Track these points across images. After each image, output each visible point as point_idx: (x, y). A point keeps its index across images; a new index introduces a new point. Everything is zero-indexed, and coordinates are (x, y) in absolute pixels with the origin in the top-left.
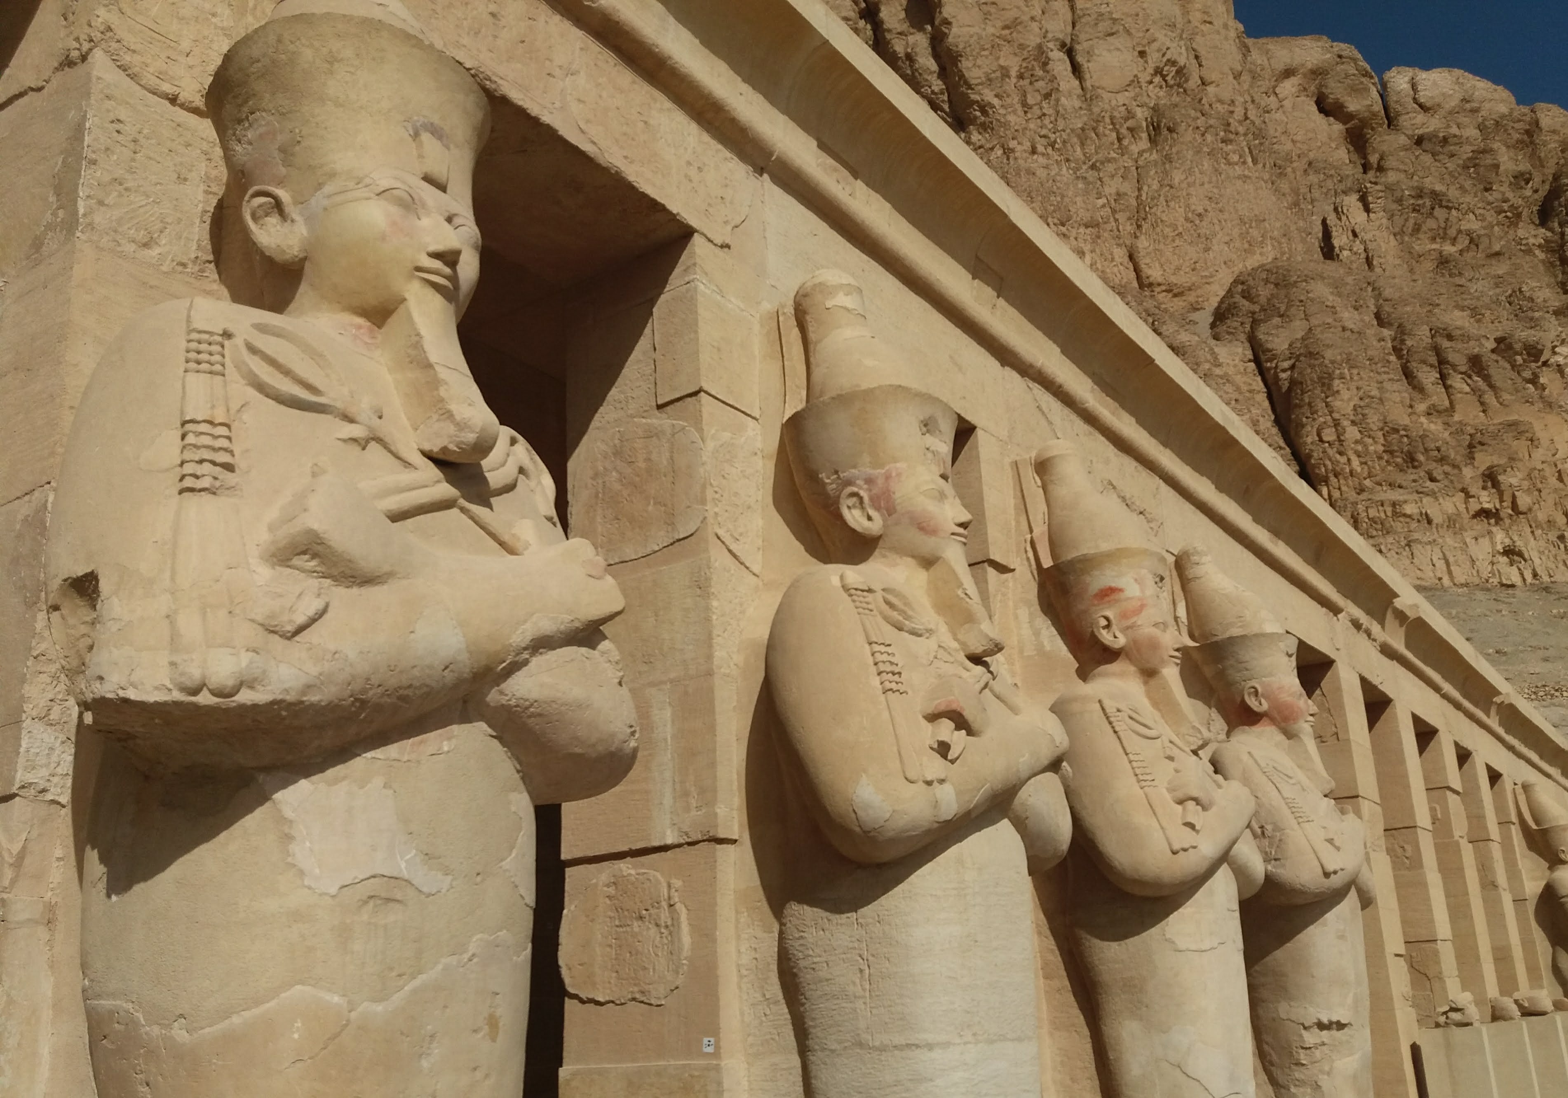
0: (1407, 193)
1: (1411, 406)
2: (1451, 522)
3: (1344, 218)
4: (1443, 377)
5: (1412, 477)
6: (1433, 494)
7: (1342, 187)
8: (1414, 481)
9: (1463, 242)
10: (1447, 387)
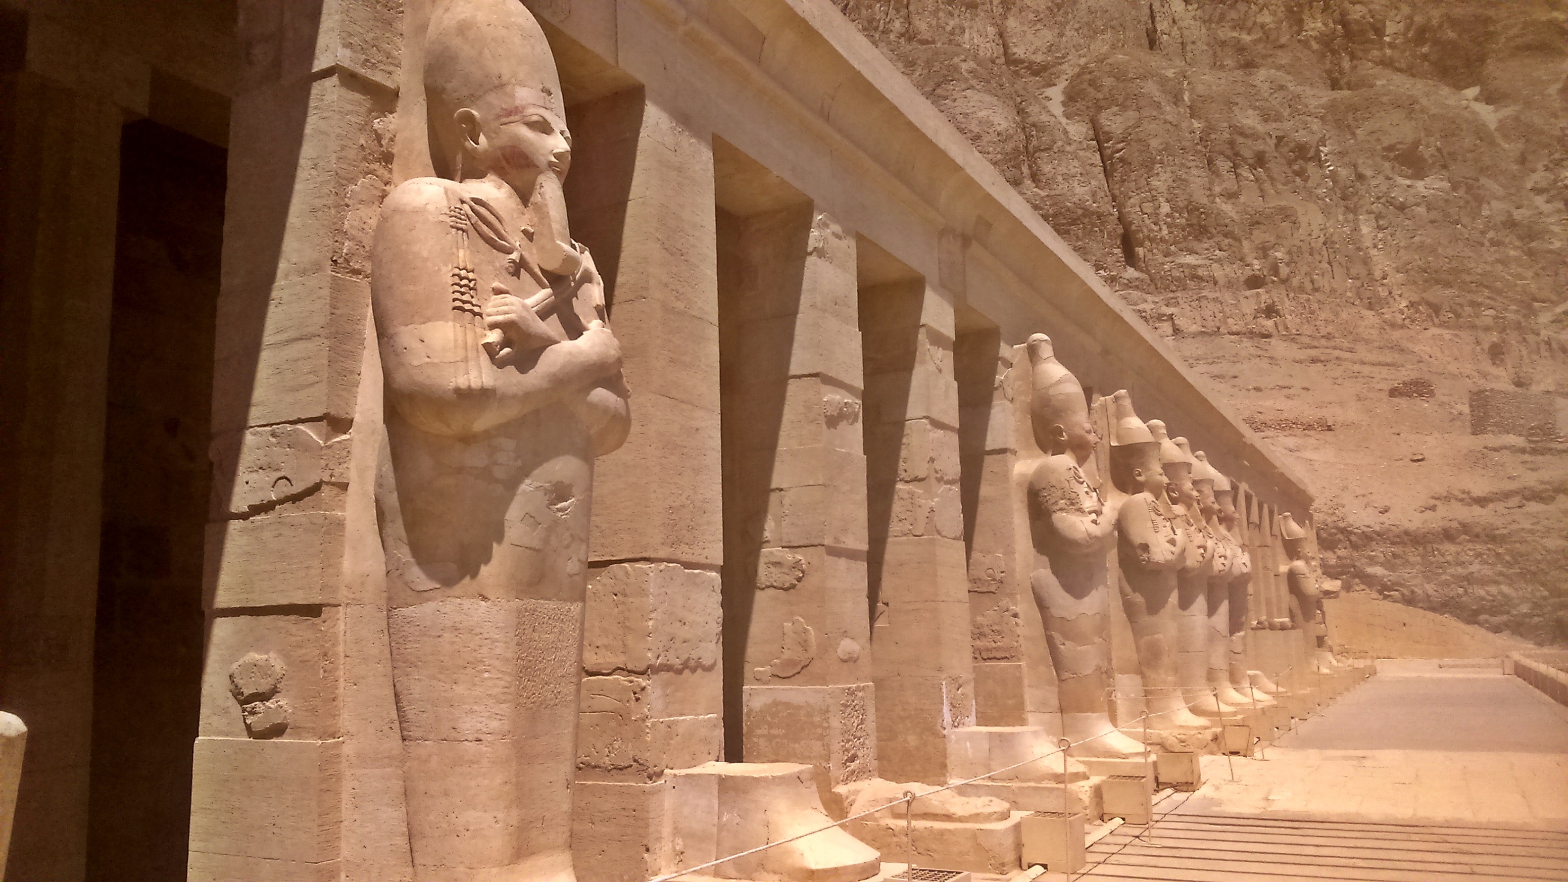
1: (1210, 189)
2: (1230, 285)
3: (1167, 7)
4: (1235, 166)
5: (1206, 246)
6: (1219, 261)
8: (1207, 249)
9: (1257, 33)
10: (1237, 175)
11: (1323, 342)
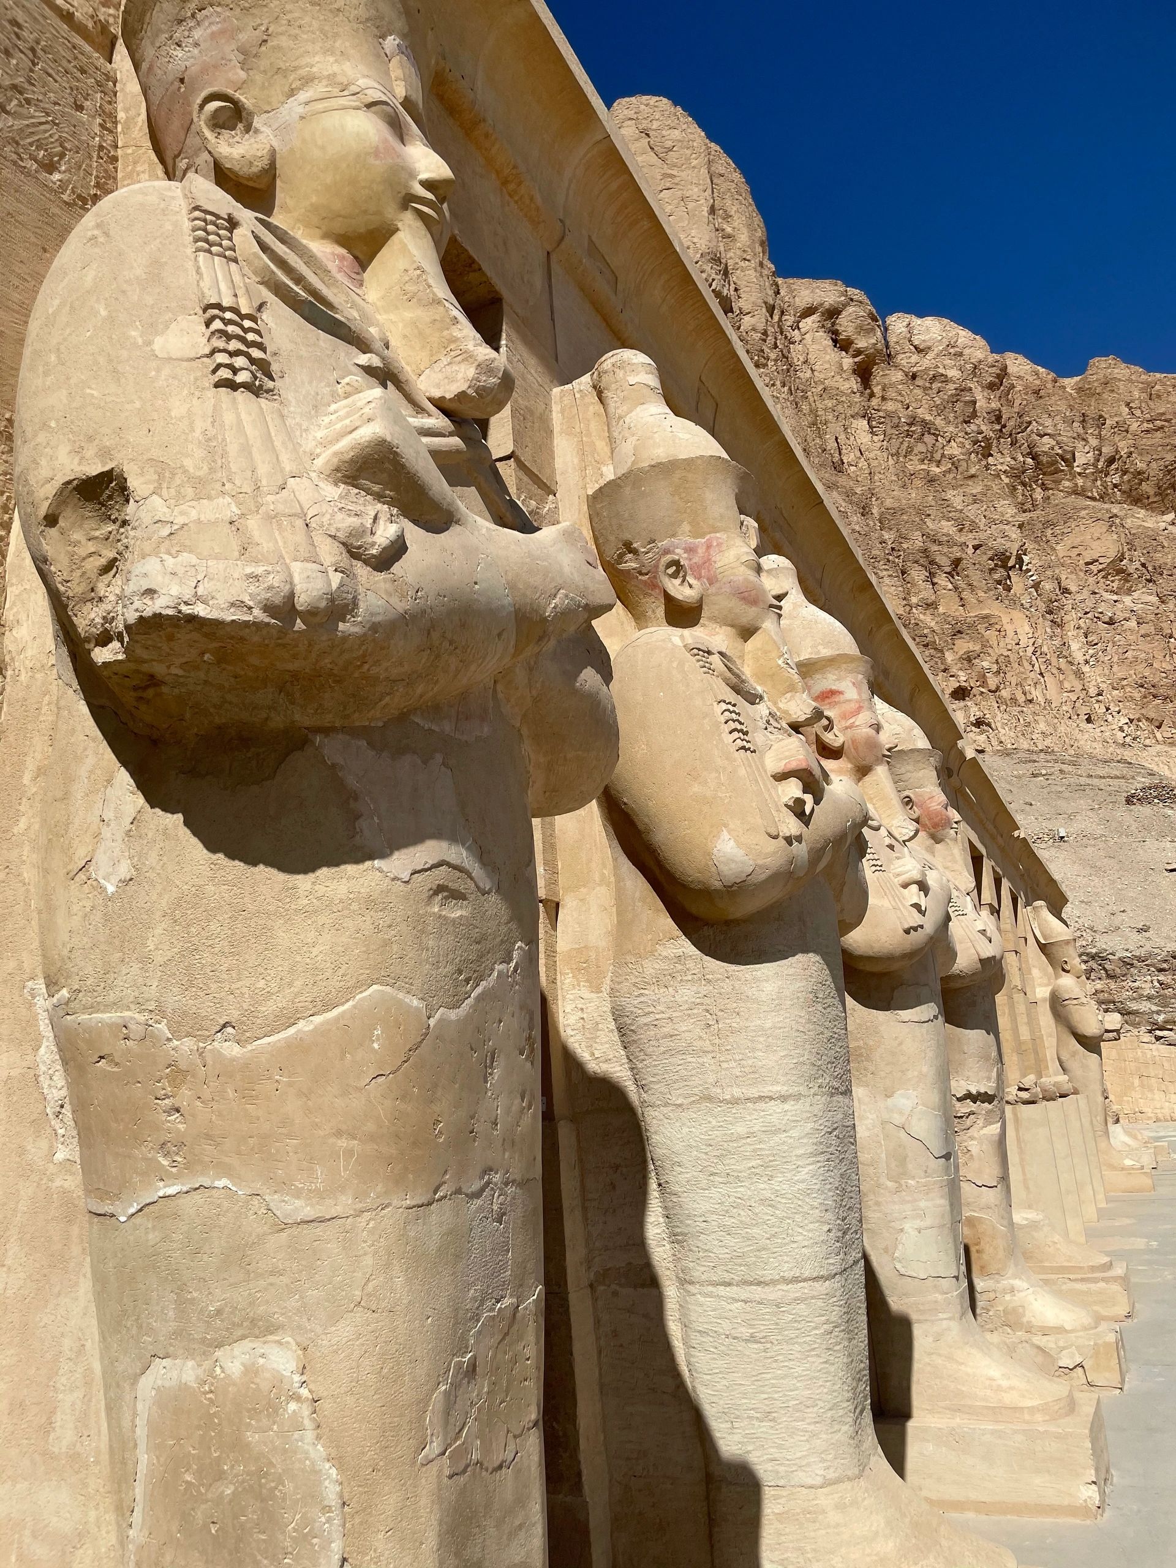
0: (903, 420)
1: (905, 599)
3: (852, 438)
4: (932, 575)
7: (850, 412)
9: (946, 465)
10: (933, 584)
11: (1042, 755)
